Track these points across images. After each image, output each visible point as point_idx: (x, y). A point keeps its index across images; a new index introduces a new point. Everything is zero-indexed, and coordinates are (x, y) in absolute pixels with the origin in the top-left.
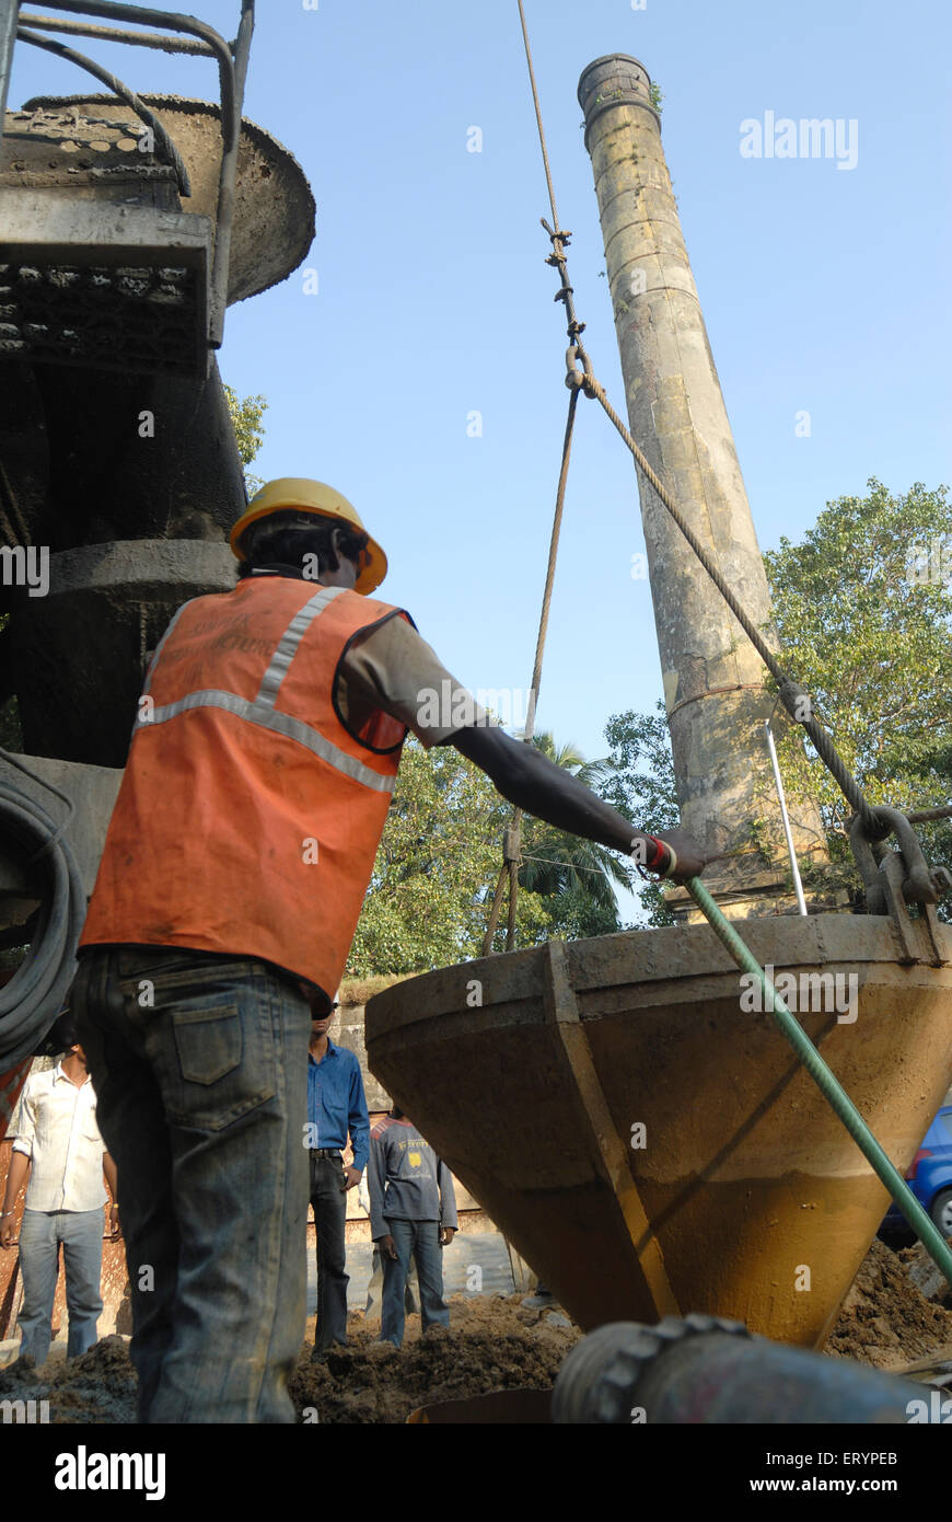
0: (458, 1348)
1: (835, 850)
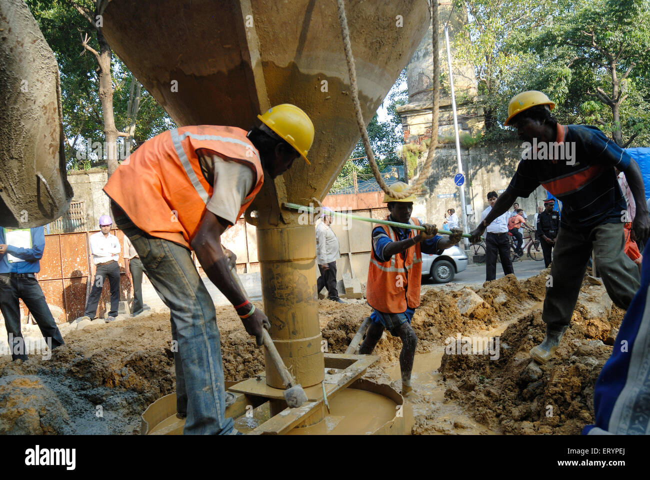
0: (224, 347)
1: (481, 89)
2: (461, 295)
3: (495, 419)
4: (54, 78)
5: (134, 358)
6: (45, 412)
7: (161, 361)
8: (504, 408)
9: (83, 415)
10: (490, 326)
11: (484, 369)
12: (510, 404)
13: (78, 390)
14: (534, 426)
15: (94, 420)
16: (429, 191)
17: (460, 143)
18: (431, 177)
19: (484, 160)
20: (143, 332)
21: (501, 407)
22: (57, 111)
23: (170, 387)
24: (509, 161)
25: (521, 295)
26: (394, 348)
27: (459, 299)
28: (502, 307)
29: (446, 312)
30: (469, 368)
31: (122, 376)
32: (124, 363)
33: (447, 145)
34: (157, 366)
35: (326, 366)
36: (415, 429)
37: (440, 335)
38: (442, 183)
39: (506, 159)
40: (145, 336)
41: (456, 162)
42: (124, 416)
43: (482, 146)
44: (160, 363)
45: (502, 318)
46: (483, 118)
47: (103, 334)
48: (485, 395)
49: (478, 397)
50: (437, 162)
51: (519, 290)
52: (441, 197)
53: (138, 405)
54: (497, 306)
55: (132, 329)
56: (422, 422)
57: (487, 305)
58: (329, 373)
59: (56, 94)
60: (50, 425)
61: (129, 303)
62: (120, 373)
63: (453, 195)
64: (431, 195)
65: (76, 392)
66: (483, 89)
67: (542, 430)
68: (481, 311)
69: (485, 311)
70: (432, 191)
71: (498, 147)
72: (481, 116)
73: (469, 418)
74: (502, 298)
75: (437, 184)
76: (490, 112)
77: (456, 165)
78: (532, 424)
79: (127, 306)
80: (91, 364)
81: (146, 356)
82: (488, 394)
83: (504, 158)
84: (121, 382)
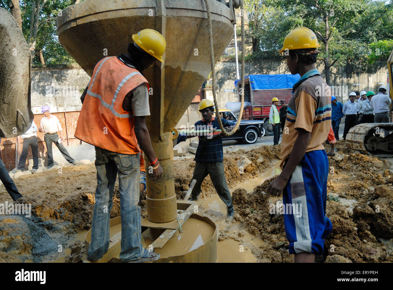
1: (251, 25)
2: (240, 159)
3: (259, 232)
4: (28, 59)
5: (65, 202)
6: (25, 237)
7: (80, 203)
8: (263, 227)
9: (43, 236)
10: (255, 176)
11: (253, 205)
12: (266, 225)
13: (37, 222)
14: (277, 237)
15: (50, 238)
16: (219, 87)
17: (238, 59)
18: (221, 79)
19: (251, 70)
20: (58, 180)
21: (262, 226)
22: (28, 75)
23: (88, 218)
24: (266, 71)
25: (271, 157)
26: (205, 191)
27: (238, 161)
28: (261, 165)
29: (232, 170)
30: (245, 203)
31: (61, 213)
32: (60, 205)
33: (230, 60)
34: (78, 206)
35: (178, 209)
36: (220, 238)
37: (228, 183)
38: (226, 83)
39: (264, 70)
40: (60, 183)
41: (235, 70)
42: (65, 235)
43: (251, 62)
44: (79, 204)
45: (261, 171)
46: (252, 44)
47: (34, 182)
48: (254, 220)
49: (251, 221)
50: (224, 70)
51: (270, 154)
52: (226, 91)
53: (72, 229)
54: (258, 164)
55: (51, 178)
56: (223, 234)
57: (254, 165)
58: (179, 213)
59: (28, 67)
60: (28, 243)
61: (43, 160)
62: (59, 211)
63: (233, 90)
64: (220, 90)
65: (37, 223)
66: (252, 26)
67: (281, 239)
68: (250, 168)
69: (252, 168)
70: (221, 87)
71: (260, 62)
72: (250, 43)
73: (246, 231)
74: (261, 160)
75: (224, 83)
76: (256, 39)
77: (235, 72)
78: (276, 236)
79: (42, 162)
80: (43, 207)
81: (72, 200)
82: (256, 219)
83: (263, 69)
84: (60, 216)
